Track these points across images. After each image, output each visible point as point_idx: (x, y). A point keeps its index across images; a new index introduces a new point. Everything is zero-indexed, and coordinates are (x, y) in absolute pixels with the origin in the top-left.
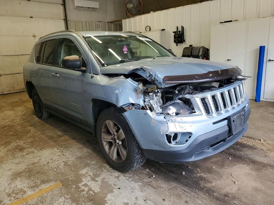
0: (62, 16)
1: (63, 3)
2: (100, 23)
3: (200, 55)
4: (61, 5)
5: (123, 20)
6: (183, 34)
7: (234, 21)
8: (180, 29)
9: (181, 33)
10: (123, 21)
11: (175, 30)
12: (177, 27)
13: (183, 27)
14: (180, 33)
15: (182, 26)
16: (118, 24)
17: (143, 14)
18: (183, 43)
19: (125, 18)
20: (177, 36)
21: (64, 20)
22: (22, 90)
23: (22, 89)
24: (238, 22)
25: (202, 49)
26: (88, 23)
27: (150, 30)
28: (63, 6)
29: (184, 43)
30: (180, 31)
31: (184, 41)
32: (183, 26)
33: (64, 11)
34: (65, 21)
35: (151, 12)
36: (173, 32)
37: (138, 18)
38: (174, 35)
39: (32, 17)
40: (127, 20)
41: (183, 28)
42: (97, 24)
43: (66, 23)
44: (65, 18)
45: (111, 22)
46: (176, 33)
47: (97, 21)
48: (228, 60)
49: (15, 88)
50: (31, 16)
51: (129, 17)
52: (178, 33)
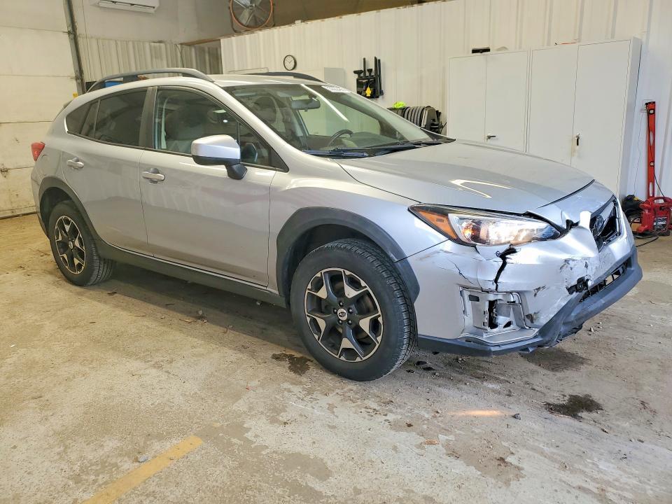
0: (64, 25)
2: (162, 44)
5: (222, 40)
6: (379, 76)
7: (498, 50)
8: (372, 66)
9: (373, 74)
10: (224, 42)
11: (360, 68)
12: (364, 59)
13: (379, 60)
14: (370, 74)
15: (375, 58)
16: (207, 49)
17: (274, 26)
18: (378, 97)
19: (228, 35)
20: (364, 81)
21: (69, 33)
24: (506, 51)
25: (427, 112)
26: (131, 45)
27: (295, 66)
29: (381, 97)
30: (370, 71)
31: (382, 93)
32: (378, 58)
33: (67, 10)
34: (72, 36)
35: (296, 22)
36: (355, 72)
37: (262, 34)
38: (357, 80)
40: (233, 39)
41: (377, 62)
42: (155, 47)
43: (73, 41)
44: (70, 29)
45: (190, 44)
46: (362, 75)
47: (156, 40)
48: (489, 137)
52: (367, 74)
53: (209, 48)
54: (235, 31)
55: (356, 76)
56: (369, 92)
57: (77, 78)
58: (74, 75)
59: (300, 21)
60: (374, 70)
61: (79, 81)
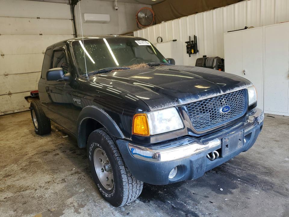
0: (72, 32)
1: (72, 18)
3: (214, 66)
4: (71, 21)
5: (134, 32)
6: (196, 44)
7: (250, 28)
8: (192, 39)
9: (194, 43)
11: (188, 40)
12: (190, 37)
13: (196, 37)
15: (195, 36)
18: (196, 53)
19: (136, 30)
20: (189, 46)
21: (74, 35)
24: (253, 28)
25: (216, 60)
27: (162, 41)
28: (73, 21)
29: (197, 53)
30: (192, 41)
31: (198, 51)
33: (74, 26)
35: (162, 22)
36: (186, 42)
37: (149, 29)
38: (187, 46)
39: (42, 35)
40: (138, 31)
41: (195, 37)
44: (74, 33)
46: (189, 44)
47: (109, 34)
48: (244, 71)
50: (41, 33)
51: (140, 29)
52: (191, 43)
55: (186, 44)
56: (193, 51)
59: (163, 22)
60: (194, 40)
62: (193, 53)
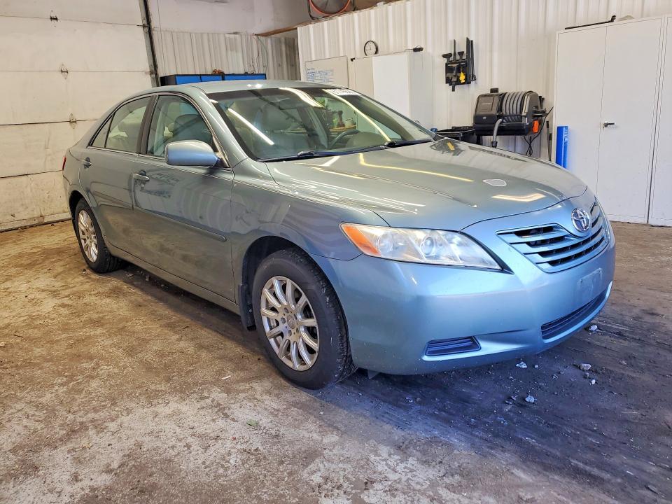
0: (139, 19)
2: (237, 35)
3: (524, 114)
6: (472, 59)
7: (623, 19)
8: (462, 47)
9: (464, 57)
10: (300, 30)
11: (450, 50)
12: (455, 41)
13: (472, 41)
14: (461, 57)
15: (467, 39)
16: (283, 39)
17: (354, 10)
18: (470, 83)
19: (305, 23)
20: (454, 65)
21: (144, 26)
22: (36, 222)
23: (38, 217)
25: (529, 98)
26: (205, 37)
27: (376, 53)
29: (473, 83)
30: (461, 54)
31: (474, 78)
32: (470, 39)
33: (142, 2)
34: (147, 29)
35: (378, 4)
36: (444, 56)
37: (340, 20)
38: (446, 64)
39: (56, 19)
40: (311, 26)
41: (470, 44)
42: (230, 38)
43: (148, 35)
44: (145, 23)
45: (266, 35)
46: (452, 59)
47: (232, 32)
48: (606, 125)
49: (18, 217)
50: (53, 16)
52: (458, 57)
53: (285, 39)
54: (313, 18)
55: (445, 60)
56: (462, 77)
57: (151, 73)
58: (149, 70)
59: (382, 3)
60: (465, 52)
61: (154, 76)
62: (464, 83)
